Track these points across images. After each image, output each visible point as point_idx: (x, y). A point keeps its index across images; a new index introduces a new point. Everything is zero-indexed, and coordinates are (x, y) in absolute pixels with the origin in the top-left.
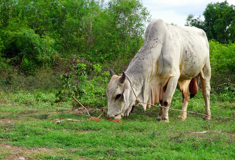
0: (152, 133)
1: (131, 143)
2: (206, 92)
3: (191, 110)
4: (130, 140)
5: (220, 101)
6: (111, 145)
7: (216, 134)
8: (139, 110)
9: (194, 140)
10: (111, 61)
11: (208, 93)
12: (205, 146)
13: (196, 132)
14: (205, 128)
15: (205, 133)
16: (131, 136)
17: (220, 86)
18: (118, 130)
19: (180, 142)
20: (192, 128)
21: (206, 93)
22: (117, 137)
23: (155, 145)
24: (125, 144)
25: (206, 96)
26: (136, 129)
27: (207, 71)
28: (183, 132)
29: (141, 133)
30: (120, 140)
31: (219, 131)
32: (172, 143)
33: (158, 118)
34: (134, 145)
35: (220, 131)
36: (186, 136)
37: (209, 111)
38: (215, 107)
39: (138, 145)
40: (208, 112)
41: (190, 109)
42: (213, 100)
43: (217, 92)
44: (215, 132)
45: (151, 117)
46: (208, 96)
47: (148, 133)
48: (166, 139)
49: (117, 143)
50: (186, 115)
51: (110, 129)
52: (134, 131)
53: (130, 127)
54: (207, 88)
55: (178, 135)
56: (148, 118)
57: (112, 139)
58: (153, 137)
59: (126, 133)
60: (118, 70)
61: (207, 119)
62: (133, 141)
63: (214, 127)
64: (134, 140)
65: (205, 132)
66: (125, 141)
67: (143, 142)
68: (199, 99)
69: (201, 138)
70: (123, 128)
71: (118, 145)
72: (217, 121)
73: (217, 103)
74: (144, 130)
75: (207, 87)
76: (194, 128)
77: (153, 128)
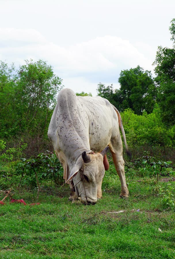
0: (63, 215)
1: (40, 227)
2: (119, 167)
3: (107, 188)
4: (38, 224)
5: (139, 176)
6: (17, 230)
7: (134, 213)
8: (49, 190)
9: (109, 221)
10: (17, 136)
11: (122, 167)
12: (122, 227)
13: (112, 212)
14: (123, 207)
15: (122, 213)
16: (39, 219)
17: (138, 160)
18: (25, 213)
19: (94, 224)
20: (108, 208)
21: (119, 169)
22: (23, 221)
23: (66, 228)
24: (33, 229)
25: (120, 172)
26: (45, 211)
27: (118, 144)
28: (98, 213)
29: (51, 216)
30: (27, 224)
31: (137, 210)
32: (85, 225)
33: (70, 198)
34: (42, 230)
35: (139, 210)
36: (101, 217)
37: (125, 187)
38: (133, 183)
39: (47, 230)
40: (125, 189)
41: (105, 186)
42: (132, 176)
43: (136, 166)
44: (134, 211)
45: (62, 197)
46: (122, 171)
47: (58, 215)
48: (79, 221)
49: (24, 229)
50: (101, 193)
51: (16, 213)
52: (43, 214)
53: (38, 210)
54: (119, 163)
55: (91, 216)
56: (59, 199)
57: (18, 224)
58: (64, 219)
59: (34, 216)
60: (25, 146)
61: (124, 196)
62: (42, 226)
63: (132, 205)
64: (43, 224)
65: (122, 211)
66: (32, 226)
67: (53, 227)
68: (116, 175)
69: (117, 219)
70: (30, 211)
71: (25, 230)
72: (135, 199)
73: (136, 179)
74: (54, 212)
75: (120, 161)
76: (110, 208)
77: (65, 210)
